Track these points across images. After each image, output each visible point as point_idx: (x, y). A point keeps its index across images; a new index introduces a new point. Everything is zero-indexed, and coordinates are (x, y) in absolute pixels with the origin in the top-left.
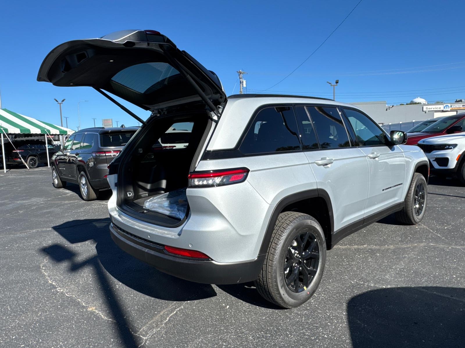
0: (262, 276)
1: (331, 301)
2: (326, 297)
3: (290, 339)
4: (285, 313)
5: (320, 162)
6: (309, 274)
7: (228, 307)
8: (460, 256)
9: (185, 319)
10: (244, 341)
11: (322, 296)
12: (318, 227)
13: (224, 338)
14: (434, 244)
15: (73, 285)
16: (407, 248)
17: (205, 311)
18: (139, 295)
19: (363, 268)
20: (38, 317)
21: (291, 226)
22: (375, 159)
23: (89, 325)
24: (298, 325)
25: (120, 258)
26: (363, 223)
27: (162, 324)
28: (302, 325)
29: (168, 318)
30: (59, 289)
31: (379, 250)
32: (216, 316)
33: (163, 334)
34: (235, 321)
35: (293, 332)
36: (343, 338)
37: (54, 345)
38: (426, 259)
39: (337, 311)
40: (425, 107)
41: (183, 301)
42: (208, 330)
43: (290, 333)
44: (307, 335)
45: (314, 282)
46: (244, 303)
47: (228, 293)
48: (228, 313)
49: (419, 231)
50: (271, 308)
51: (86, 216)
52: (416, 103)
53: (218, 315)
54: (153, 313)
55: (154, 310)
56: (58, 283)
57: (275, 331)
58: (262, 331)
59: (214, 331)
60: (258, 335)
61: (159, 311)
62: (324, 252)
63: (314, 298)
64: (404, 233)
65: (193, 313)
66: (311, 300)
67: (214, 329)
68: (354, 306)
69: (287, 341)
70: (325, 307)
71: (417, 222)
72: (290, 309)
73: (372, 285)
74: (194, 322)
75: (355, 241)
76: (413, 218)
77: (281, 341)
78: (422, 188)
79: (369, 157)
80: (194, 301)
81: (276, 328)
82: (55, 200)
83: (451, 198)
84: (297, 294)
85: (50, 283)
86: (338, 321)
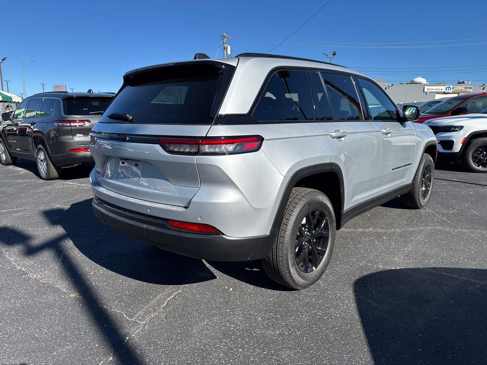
0: (272, 254)
1: (340, 282)
2: (334, 278)
3: (302, 319)
4: (294, 294)
5: (334, 134)
6: (318, 254)
7: (231, 289)
8: (466, 239)
9: (185, 302)
10: (253, 323)
11: (331, 278)
12: (329, 204)
13: (231, 320)
14: (440, 228)
15: (48, 271)
16: (414, 231)
17: (206, 294)
18: (129, 280)
19: (370, 251)
20: (11, 304)
21: (303, 201)
22: (387, 135)
23: (75, 311)
24: (308, 306)
25: (98, 242)
26: (372, 204)
27: (161, 309)
28: (312, 305)
29: (166, 302)
30: (31, 275)
31: (385, 233)
32: (220, 298)
33: (162, 319)
34: (241, 303)
35: (305, 313)
36: (356, 316)
37: (38, 332)
38: (433, 242)
39: (347, 292)
40: (426, 88)
41: (180, 284)
42: (213, 313)
43: (301, 313)
44: (319, 315)
45: (323, 263)
46: (248, 285)
47: (230, 276)
48: (232, 296)
49: (425, 214)
50: (278, 290)
51: (48, 197)
52: (416, 83)
53: (221, 297)
54: (148, 298)
55: (149, 295)
56: (28, 269)
57: (285, 312)
58: (271, 312)
59: (219, 313)
60: (267, 317)
61: (154, 296)
62: (334, 231)
63: (322, 280)
64: (410, 217)
65: (194, 296)
66: (320, 282)
67: (219, 311)
68: (365, 286)
69: (299, 321)
70: (335, 289)
71: (422, 205)
72: (298, 291)
73: (381, 267)
74: (196, 305)
75: (359, 224)
76: (419, 201)
77: (292, 321)
78: (429, 170)
79: (382, 132)
80: (193, 284)
81: (285, 309)
82: (6, 178)
83: (455, 183)
84: (307, 274)
85: (19, 269)
86: (350, 301)
